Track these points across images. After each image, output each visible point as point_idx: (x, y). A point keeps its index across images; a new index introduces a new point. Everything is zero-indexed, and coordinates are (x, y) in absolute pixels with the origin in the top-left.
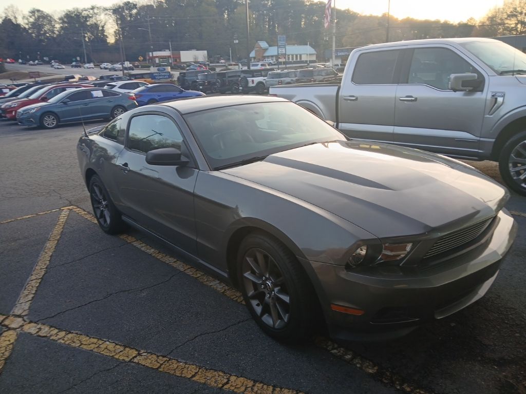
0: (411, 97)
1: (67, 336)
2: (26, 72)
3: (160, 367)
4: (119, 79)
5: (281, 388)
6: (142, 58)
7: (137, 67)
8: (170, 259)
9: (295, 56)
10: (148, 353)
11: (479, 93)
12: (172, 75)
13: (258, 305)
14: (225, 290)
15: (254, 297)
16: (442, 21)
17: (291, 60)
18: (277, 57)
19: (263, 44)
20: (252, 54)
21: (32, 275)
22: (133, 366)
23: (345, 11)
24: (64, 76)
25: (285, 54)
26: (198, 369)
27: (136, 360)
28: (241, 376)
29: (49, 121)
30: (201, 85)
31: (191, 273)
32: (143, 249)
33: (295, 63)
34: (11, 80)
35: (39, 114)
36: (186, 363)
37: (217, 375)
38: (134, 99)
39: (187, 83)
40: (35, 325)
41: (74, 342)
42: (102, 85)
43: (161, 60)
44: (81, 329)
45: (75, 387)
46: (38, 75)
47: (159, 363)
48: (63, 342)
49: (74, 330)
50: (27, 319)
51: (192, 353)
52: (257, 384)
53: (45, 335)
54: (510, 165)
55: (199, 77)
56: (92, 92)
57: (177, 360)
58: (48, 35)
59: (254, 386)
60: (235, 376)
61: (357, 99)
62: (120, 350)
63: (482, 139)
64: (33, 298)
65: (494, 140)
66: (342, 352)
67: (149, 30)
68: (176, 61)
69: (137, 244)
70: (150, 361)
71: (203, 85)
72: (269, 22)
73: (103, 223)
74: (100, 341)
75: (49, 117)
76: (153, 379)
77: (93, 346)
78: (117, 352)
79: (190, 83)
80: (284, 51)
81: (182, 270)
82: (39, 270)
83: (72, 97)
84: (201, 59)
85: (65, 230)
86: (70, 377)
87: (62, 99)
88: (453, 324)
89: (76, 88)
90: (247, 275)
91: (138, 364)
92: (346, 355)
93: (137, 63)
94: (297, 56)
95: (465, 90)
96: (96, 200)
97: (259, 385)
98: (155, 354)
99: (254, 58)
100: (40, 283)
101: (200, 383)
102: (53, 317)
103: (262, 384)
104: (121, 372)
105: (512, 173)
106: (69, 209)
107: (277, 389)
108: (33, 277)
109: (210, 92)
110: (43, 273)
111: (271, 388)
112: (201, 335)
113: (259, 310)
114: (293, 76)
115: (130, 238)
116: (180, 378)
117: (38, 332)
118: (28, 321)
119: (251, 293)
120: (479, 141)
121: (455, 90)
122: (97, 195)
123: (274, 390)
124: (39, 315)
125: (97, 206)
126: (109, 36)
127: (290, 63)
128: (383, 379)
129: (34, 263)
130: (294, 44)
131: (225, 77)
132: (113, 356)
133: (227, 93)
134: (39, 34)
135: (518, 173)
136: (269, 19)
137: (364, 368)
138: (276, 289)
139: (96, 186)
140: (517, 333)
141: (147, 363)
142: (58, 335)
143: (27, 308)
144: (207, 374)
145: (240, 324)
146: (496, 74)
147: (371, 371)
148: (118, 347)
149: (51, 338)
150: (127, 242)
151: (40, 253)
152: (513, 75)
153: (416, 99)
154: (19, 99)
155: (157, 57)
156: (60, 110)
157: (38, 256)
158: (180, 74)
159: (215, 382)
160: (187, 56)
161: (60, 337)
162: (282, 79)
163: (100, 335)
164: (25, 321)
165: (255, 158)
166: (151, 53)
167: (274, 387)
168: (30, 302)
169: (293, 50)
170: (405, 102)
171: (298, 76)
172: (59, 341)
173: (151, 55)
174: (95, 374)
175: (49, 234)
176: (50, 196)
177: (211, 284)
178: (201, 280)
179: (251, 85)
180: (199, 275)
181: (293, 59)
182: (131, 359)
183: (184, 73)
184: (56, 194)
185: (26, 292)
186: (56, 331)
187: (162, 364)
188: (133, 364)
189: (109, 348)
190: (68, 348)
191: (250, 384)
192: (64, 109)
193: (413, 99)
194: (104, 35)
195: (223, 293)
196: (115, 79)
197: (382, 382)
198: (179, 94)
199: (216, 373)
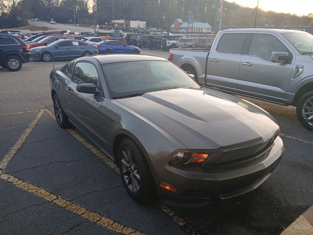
0: (249, 63)
1: (22, 184)
2: (40, 26)
3: (66, 207)
4: (92, 35)
5: (128, 227)
6: (107, 23)
7: (104, 28)
8: (90, 146)
9: (198, 29)
10: (62, 198)
11: (289, 65)
12: (123, 35)
13: (127, 179)
14: (115, 168)
15: (126, 174)
16: (292, 14)
17: (195, 31)
18: (188, 29)
19: (180, 20)
20: (173, 26)
21: (14, 147)
22: (52, 204)
23: (232, 3)
24: (61, 30)
25: (192, 27)
26: (86, 211)
27: (54, 201)
28: (108, 218)
29: (47, 57)
30: (138, 42)
31: (99, 156)
32: (77, 138)
33: (198, 33)
34: (31, 30)
35: (41, 53)
36: (81, 207)
37: (95, 215)
38: (96, 48)
39: (131, 41)
40: (8, 175)
41: (25, 187)
42: (80, 38)
43: (118, 25)
44: (31, 180)
45: (19, 212)
46: (46, 29)
47: (66, 204)
48: (19, 186)
49: (27, 181)
50: (4, 171)
51: (86, 201)
52: (115, 223)
53: (11, 181)
54: (303, 110)
55: (138, 38)
56: (73, 42)
57: (77, 204)
58: (54, 5)
59: (113, 224)
60: (105, 217)
61: (218, 61)
62: (47, 195)
63: (288, 93)
64: (10, 160)
65: (295, 94)
66: (168, 211)
67: (113, 7)
68: (127, 26)
69: (75, 135)
70: (62, 203)
71: (140, 42)
72: (185, 7)
73: (59, 121)
74: (39, 188)
75: (47, 55)
76: (60, 213)
77: (34, 190)
78: (46, 195)
79: (133, 41)
80: (192, 25)
81: (95, 153)
82: (18, 145)
83: (61, 44)
84: (142, 27)
85: (39, 123)
86: (18, 206)
87: (55, 45)
88: (238, 203)
89: (64, 39)
90: (123, 161)
91: (55, 203)
92: (170, 213)
93: (104, 26)
94: (199, 29)
95: (280, 62)
96: (56, 108)
97: (116, 224)
98: (66, 200)
99: (174, 28)
100: (16, 152)
101: (85, 219)
102: (18, 172)
103: (118, 224)
104: (45, 207)
105: (304, 115)
106: (44, 111)
107: (125, 227)
108: (14, 148)
109: (143, 47)
110: (20, 146)
111: (122, 226)
112: (94, 191)
113: (127, 181)
114: (194, 41)
115: (72, 131)
116: (75, 214)
117: (8, 179)
118: (4, 172)
119: (125, 171)
120: (286, 94)
121: (274, 62)
122: (57, 105)
123: (124, 227)
124: (11, 170)
125: (57, 111)
126: (90, 9)
127: (195, 33)
128: (187, 230)
129: (16, 140)
130: (199, 22)
131: (153, 39)
132: (43, 197)
133: (154, 48)
134: (49, 4)
135: (308, 116)
136: (185, 5)
137: (178, 222)
138: (136, 171)
139: (56, 99)
140: (274, 213)
141: (60, 204)
142: (17, 182)
143: (6, 165)
144: (90, 214)
145: (117, 189)
146: (300, 54)
147: (181, 224)
148: (47, 193)
149: (14, 184)
150: (70, 133)
151: (21, 135)
152: (310, 55)
153: (252, 65)
154: (32, 42)
155: (116, 23)
156: (53, 51)
157: (20, 136)
158: (127, 35)
159: (93, 219)
160: (134, 24)
161: (19, 183)
162: (186, 43)
163: (39, 185)
164: (3, 172)
165: (138, 94)
166: (113, 21)
167: (124, 226)
168: (8, 162)
169: (197, 25)
170: (246, 66)
171: (196, 42)
172: (17, 186)
173: (113, 22)
174: (31, 206)
175: (29, 124)
176: (36, 102)
177: (108, 163)
178: (104, 161)
179: (168, 45)
180: (103, 157)
181: (197, 31)
182: (52, 200)
183: (130, 35)
184: (40, 101)
185: (8, 156)
186: (18, 180)
187: (67, 205)
188: (52, 203)
189: (43, 193)
190: (21, 190)
191: (112, 222)
192: (56, 51)
193: (250, 64)
194: (87, 8)
195: (114, 169)
196: (90, 35)
197: (185, 231)
198: (124, 47)
199: (95, 214)
